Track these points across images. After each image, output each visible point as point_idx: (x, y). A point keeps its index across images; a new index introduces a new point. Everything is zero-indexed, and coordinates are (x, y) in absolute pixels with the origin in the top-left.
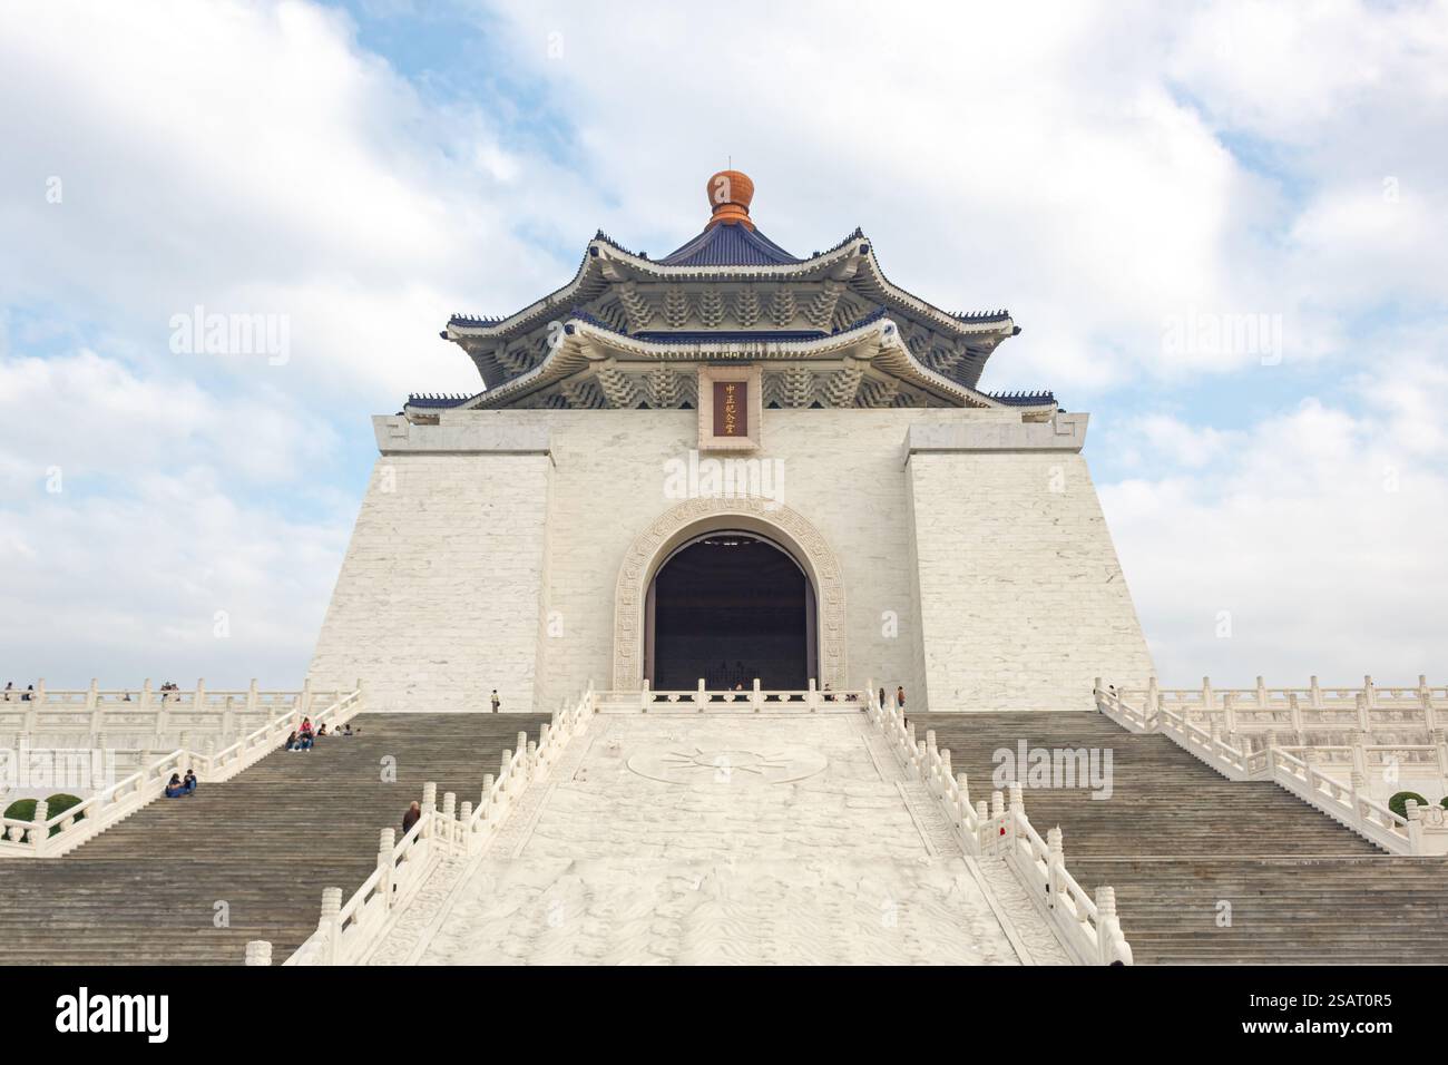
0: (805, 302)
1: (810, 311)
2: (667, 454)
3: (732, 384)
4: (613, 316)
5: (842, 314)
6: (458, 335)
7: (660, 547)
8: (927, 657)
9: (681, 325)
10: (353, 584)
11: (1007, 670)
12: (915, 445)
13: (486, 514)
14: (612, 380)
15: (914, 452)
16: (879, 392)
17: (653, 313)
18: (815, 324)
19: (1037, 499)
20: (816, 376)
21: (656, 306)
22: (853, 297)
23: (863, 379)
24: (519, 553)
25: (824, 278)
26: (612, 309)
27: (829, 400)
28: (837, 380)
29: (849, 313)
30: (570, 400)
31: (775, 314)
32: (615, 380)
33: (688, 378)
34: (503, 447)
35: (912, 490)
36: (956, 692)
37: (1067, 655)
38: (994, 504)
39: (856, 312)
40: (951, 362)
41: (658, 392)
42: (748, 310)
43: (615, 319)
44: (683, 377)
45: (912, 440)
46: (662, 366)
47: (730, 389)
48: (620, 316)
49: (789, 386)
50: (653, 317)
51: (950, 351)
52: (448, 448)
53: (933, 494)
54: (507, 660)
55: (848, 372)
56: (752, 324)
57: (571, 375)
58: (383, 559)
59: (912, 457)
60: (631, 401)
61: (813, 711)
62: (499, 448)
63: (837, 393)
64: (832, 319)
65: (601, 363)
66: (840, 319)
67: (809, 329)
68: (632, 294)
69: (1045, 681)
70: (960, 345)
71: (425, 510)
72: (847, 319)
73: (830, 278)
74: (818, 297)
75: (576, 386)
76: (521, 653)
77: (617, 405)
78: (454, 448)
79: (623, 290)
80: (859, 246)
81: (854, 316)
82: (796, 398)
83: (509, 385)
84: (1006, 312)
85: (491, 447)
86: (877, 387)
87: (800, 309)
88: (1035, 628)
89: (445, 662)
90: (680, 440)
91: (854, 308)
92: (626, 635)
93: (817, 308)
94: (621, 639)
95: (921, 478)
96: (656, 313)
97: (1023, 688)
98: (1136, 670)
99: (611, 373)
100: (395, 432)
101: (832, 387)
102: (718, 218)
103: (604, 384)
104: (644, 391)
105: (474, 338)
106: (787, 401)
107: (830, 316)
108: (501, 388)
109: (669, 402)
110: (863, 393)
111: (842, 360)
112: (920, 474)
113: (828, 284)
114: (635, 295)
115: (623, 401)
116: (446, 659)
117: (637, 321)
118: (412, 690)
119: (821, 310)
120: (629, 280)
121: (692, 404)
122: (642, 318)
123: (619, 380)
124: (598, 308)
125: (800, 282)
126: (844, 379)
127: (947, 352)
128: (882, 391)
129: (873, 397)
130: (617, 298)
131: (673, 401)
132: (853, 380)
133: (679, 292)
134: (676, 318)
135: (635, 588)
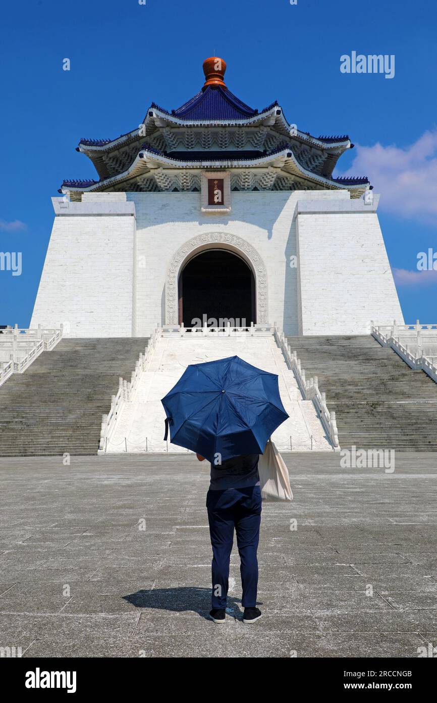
0: (251, 136)
1: (253, 140)
2: (187, 213)
3: (217, 180)
4: (160, 143)
5: (268, 141)
6: (85, 150)
7: (184, 258)
8: (303, 308)
9: (192, 148)
10: (49, 277)
11: (337, 314)
12: (300, 210)
13: (107, 244)
14: (161, 178)
15: (300, 213)
16: (285, 181)
17: (179, 142)
18: (255, 147)
19: (354, 235)
20: (255, 175)
21: (180, 138)
22: (273, 133)
23: (277, 176)
24: (122, 262)
25: (260, 125)
26: (159, 140)
27: (261, 186)
28: (265, 177)
29: (271, 140)
30: (142, 187)
31: (236, 142)
32: (162, 178)
33: (196, 176)
34: (112, 212)
35: (298, 231)
36: (315, 324)
37: (364, 307)
38: (335, 237)
39: (275, 140)
40: (320, 162)
41: (183, 183)
42: (223, 141)
43: (161, 144)
44: (194, 176)
45: (298, 208)
46: (184, 171)
47: (216, 182)
48: (163, 142)
49: (243, 181)
50: (179, 144)
51: (320, 156)
52: (87, 213)
53: (308, 233)
54: (120, 311)
55: (270, 174)
56: (225, 147)
57: (141, 174)
58: (61, 266)
59: (299, 215)
60: (170, 187)
61: (252, 335)
62: (111, 213)
63: (265, 183)
64: (264, 144)
65: (156, 170)
66: (267, 144)
67: (252, 150)
68: (169, 133)
69: (354, 318)
70: (324, 153)
71: (79, 243)
72: (270, 143)
73: (262, 125)
74: (257, 134)
75: (144, 180)
76: (125, 308)
77: (163, 189)
78: (91, 213)
79: (164, 131)
80: (276, 110)
81: (274, 142)
82: (246, 186)
83: (113, 179)
84: (347, 136)
85: (107, 212)
86: (284, 179)
87: (248, 139)
88: (351, 295)
89: (93, 312)
90: (193, 207)
91: (274, 138)
92: (171, 298)
93: (256, 139)
94: (169, 300)
95: (302, 226)
96: (180, 142)
97: (344, 322)
98: (394, 313)
99: (161, 175)
100: (62, 205)
101: (263, 180)
102: (208, 83)
103: (158, 180)
104: (175, 183)
105: (93, 151)
106: (242, 187)
107: (263, 143)
108: (108, 180)
109: (188, 188)
110: (278, 182)
111: (267, 168)
112: (302, 224)
113: (262, 128)
114: (170, 133)
115: (167, 188)
116: (93, 311)
117: (171, 146)
118: (78, 324)
119: (258, 140)
120: (168, 126)
121: (198, 189)
122: (174, 145)
123: (164, 178)
124: (153, 139)
125: (248, 127)
126: (269, 177)
127: (318, 157)
128: (286, 181)
129: (282, 184)
130: (162, 134)
131: (189, 187)
132: (273, 177)
133: (191, 132)
134: (190, 144)
135: (174, 277)
